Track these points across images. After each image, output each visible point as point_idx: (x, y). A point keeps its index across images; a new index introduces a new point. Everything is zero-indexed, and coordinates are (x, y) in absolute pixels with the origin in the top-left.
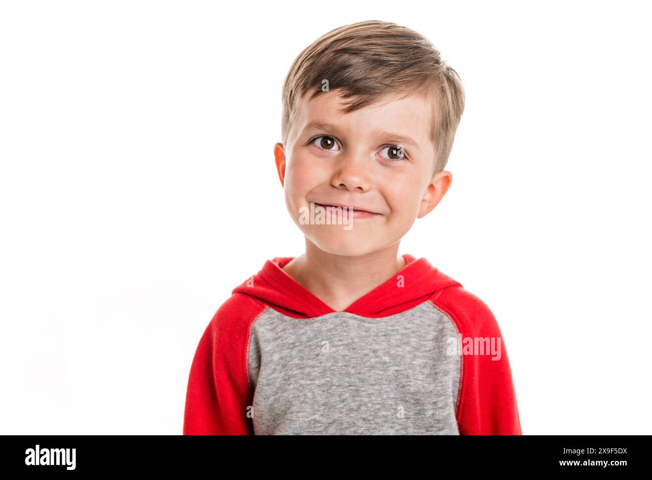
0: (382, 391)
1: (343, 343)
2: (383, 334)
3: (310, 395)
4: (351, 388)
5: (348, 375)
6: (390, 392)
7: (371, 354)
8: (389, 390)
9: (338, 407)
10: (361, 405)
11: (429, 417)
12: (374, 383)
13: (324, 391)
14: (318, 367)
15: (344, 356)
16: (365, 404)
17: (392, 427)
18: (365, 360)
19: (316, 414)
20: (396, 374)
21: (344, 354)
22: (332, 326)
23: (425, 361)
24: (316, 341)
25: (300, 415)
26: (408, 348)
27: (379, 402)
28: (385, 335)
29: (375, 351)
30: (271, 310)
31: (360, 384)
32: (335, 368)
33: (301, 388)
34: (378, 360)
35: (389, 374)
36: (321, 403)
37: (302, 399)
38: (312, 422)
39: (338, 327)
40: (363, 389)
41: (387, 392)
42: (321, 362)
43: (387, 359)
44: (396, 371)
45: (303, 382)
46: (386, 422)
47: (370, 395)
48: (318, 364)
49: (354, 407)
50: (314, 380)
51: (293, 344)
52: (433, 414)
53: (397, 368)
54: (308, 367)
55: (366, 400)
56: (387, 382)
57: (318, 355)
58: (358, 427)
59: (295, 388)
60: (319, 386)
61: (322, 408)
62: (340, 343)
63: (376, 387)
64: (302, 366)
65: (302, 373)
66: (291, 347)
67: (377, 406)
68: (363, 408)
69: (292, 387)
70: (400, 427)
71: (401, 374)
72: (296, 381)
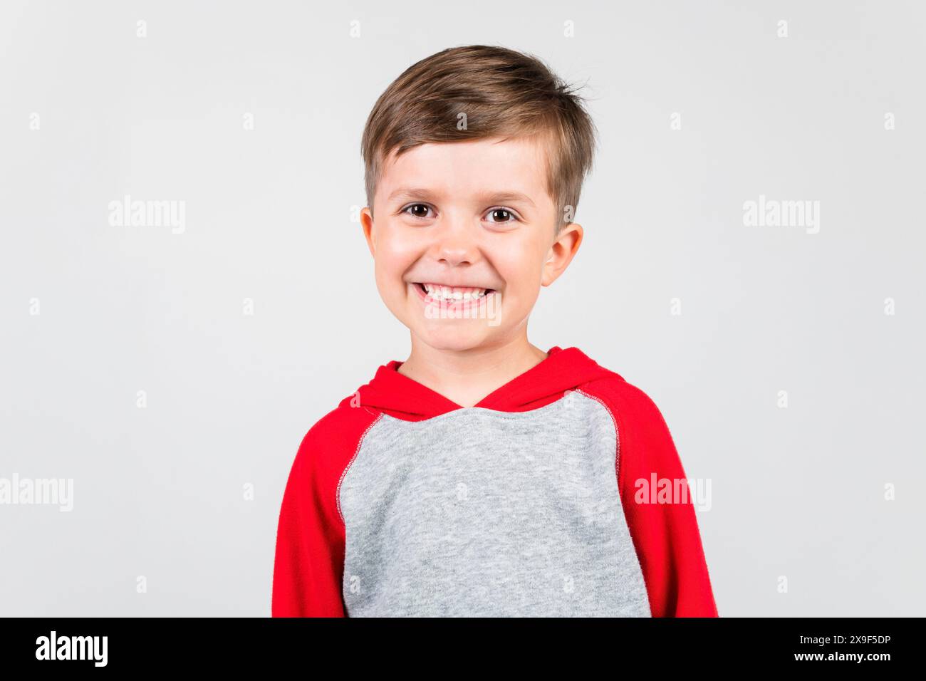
0: (528, 498)
1: (475, 443)
2: (524, 431)
3: (438, 510)
4: (488, 497)
5: (485, 482)
6: (538, 498)
7: (511, 454)
8: (537, 496)
9: (475, 522)
10: (503, 517)
11: (590, 527)
12: (518, 488)
13: (455, 505)
14: (446, 475)
15: (477, 459)
16: (508, 515)
17: (545, 543)
18: (503, 462)
19: (447, 534)
20: (545, 476)
21: (477, 457)
22: (460, 425)
23: (579, 461)
24: (441, 443)
25: (427, 536)
26: (557, 446)
27: (526, 512)
28: (526, 433)
29: (516, 450)
30: (386, 417)
31: (501, 491)
32: (467, 475)
33: (426, 503)
34: (519, 459)
35: (536, 476)
36: (454, 519)
37: (428, 516)
38: (443, 545)
39: (468, 426)
40: (504, 497)
41: (534, 499)
42: (449, 469)
43: (531, 458)
44: (545, 471)
45: (427, 495)
46: (535, 536)
47: (513, 504)
48: (446, 471)
49: (495, 521)
50: (441, 491)
51: (412, 448)
52: (594, 523)
53: (545, 468)
54: (433, 475)
55: (509, 510)
56: (534, 487)
57: (444, 460)
58: (502, 544)
59: (418, 504)
60: (449, 498)
61: (455, 526)
62: (472, 445)
63: (521, 494)
64: (426, 475)
65: (426, 484)
66: (409, 452)
67: (524, 518)
68: (506, 521)
69: (415, 502)
70: (556, 542)
71: (551, 475)
72: (419, 494)
